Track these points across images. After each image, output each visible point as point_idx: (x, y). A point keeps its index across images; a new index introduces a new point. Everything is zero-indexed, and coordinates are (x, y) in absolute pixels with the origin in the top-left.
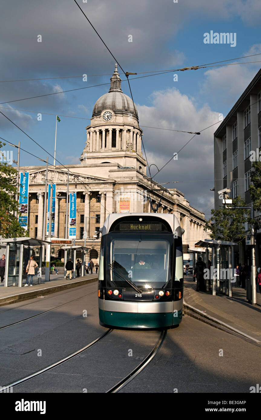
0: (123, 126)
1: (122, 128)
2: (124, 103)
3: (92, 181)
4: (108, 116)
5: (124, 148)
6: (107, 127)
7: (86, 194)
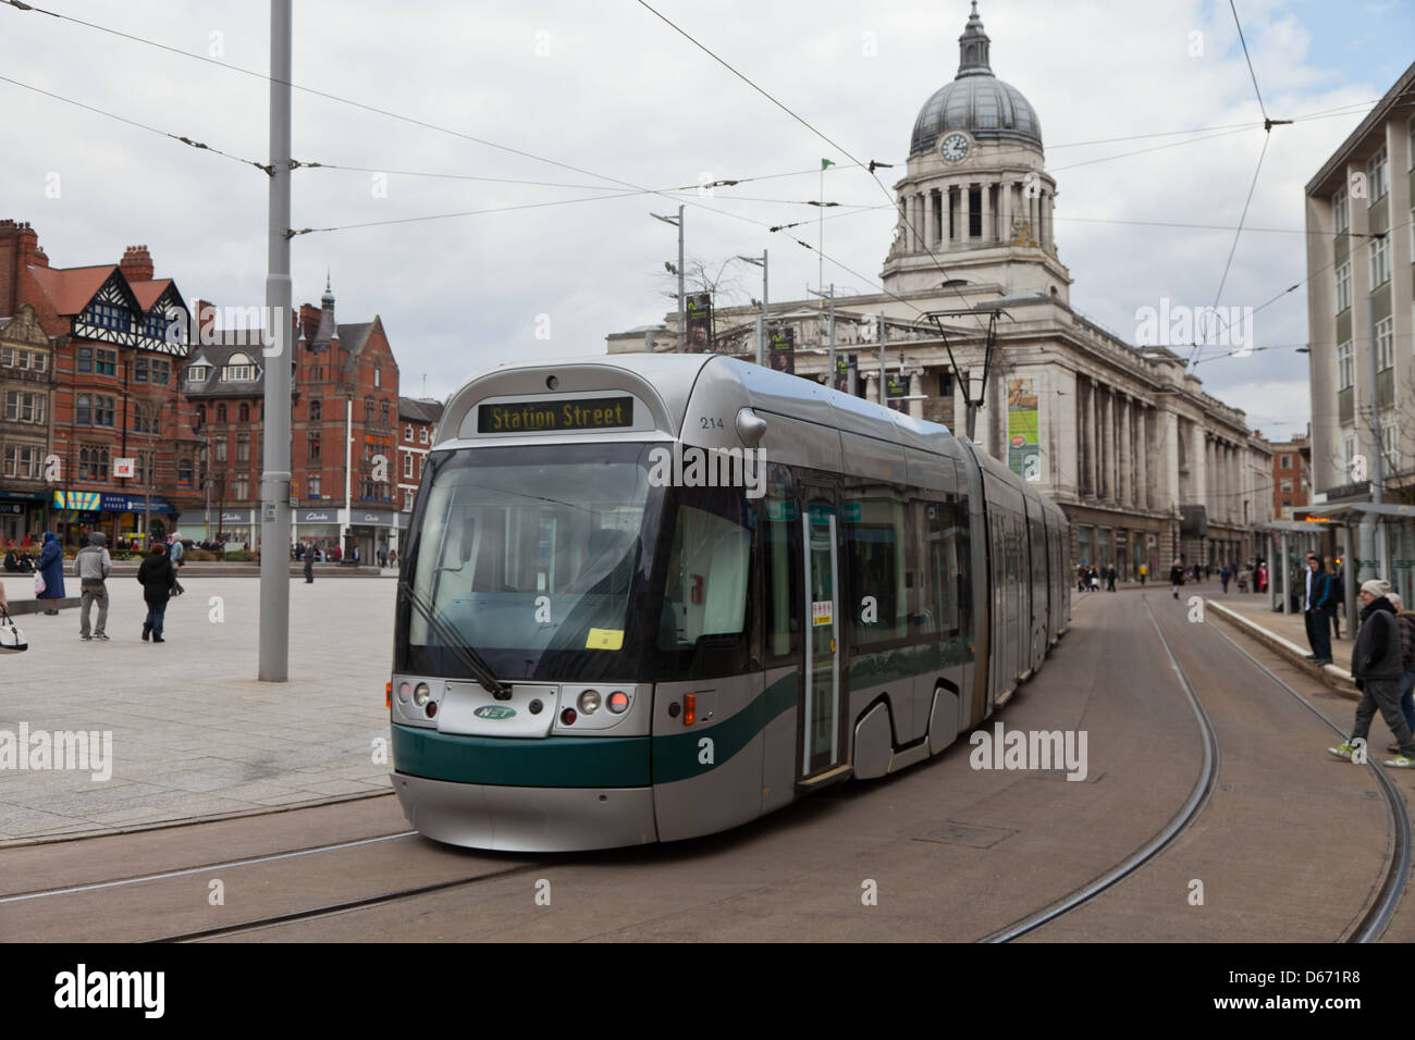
0: (1000, 173)
1: (996, 179)
2: (1001, 108)
3: (927, 336)
4: (955, 148)
5: (1006, 235)
6: (954, 181)
7: (914, 375)
